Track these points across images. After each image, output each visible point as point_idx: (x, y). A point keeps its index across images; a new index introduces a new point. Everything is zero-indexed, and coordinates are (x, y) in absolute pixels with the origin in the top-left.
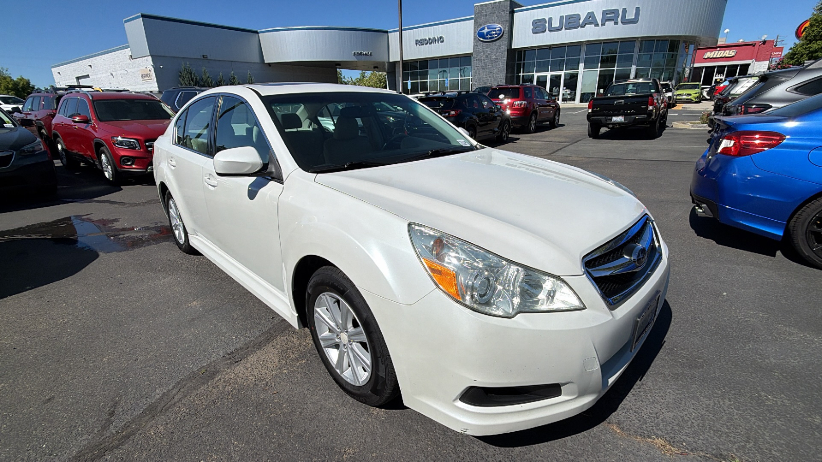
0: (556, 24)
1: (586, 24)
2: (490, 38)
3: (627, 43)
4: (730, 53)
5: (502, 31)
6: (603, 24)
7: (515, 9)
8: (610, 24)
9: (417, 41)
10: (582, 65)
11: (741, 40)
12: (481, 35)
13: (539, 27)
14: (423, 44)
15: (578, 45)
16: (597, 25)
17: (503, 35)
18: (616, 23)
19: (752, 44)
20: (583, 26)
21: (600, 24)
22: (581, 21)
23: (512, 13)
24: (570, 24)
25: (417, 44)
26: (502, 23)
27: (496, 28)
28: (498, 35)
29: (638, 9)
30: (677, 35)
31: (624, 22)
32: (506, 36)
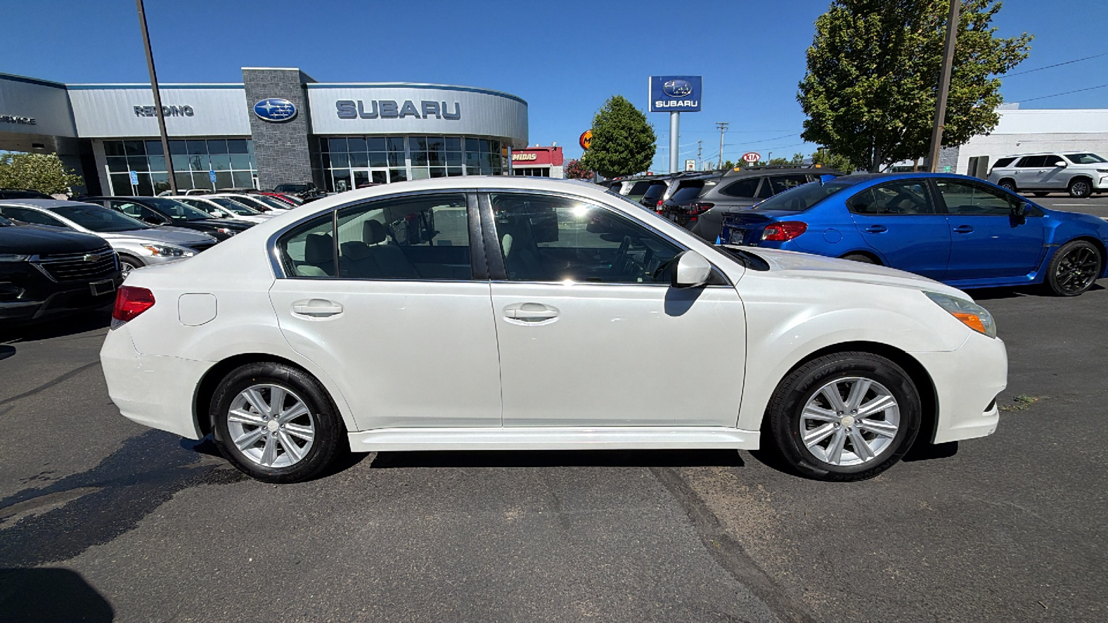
0: (368, 109)
1: (405, 114)
2: (278, 118)
3: (451, 139)
4: (533, 156)
5: (295, 109)
6: (425, 117)
7: (308, 84)
8: (431, 117)
9: (137, 108)
10: (408, 162)
11: (537, 145)
12: (263, 112)
13: (346, 110)
14: (152, 115)
15: (400, 137)
16: (418, 117)
17: (297, 115)
18: (439, 117)
19: (546, 150)
20: (402, 116)
21: (421, 116)
22: (399, 110)
23: (305, 87)
24: (386, 112)
25: (137, 113)
26: (293, 98)
27: (284, 105)
28: (289, 116)
29: (457, 105)
30: (498, 135)
31: (448, 117)
32: (302, 117)
